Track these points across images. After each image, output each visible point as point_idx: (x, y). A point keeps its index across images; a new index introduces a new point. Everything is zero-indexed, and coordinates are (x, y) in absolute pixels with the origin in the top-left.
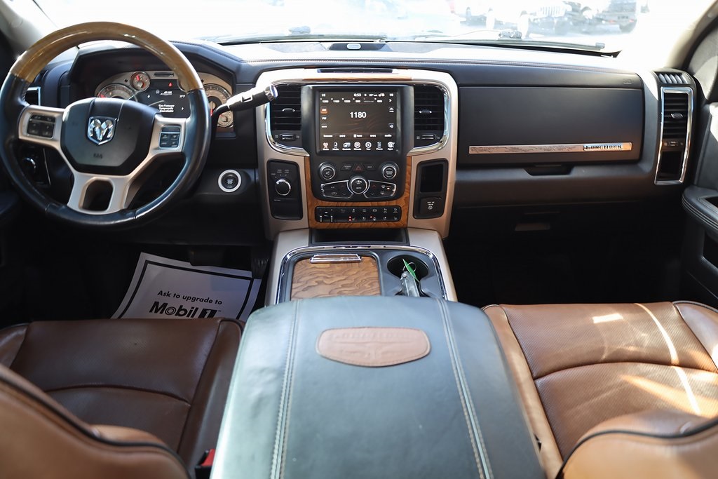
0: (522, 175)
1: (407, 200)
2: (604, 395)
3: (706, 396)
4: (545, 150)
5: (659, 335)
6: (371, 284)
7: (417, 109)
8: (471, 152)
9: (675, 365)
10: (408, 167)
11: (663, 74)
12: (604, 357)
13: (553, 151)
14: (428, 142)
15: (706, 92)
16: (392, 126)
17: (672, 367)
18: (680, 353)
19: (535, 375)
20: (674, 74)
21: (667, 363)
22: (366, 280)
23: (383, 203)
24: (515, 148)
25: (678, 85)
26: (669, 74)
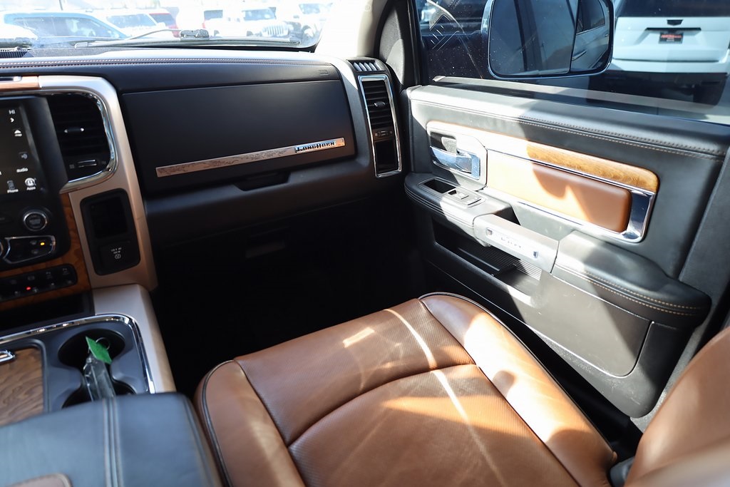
0: (234, 192)
1: (80, 253)
2: (370, 436)
3: (469, 394)
4: (252, 158)
5: (411, 340)
6: (30, 392)
7: (59, 127)
8: (159, 175)
9: (434, 369)
10: (67, 209)
11: (358, 62)
12: (362, 386)
13: (262, 159)
14: (89, 171)
15: (400, 77)
16: (25, 156)
17: (431, 372)
18: (436, 353)
19: (288, 438)
20: (368, 62)
21: (425, 369)
22: (21, 387)
23: (42, 266)
24: (215, 162)
25: (373, 73)
26: (363, 62)
